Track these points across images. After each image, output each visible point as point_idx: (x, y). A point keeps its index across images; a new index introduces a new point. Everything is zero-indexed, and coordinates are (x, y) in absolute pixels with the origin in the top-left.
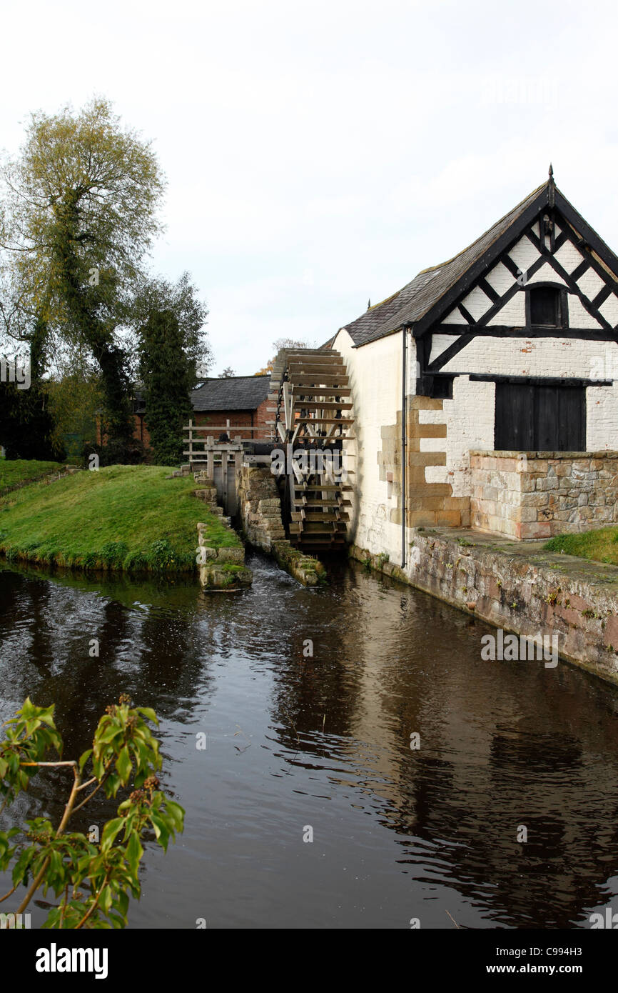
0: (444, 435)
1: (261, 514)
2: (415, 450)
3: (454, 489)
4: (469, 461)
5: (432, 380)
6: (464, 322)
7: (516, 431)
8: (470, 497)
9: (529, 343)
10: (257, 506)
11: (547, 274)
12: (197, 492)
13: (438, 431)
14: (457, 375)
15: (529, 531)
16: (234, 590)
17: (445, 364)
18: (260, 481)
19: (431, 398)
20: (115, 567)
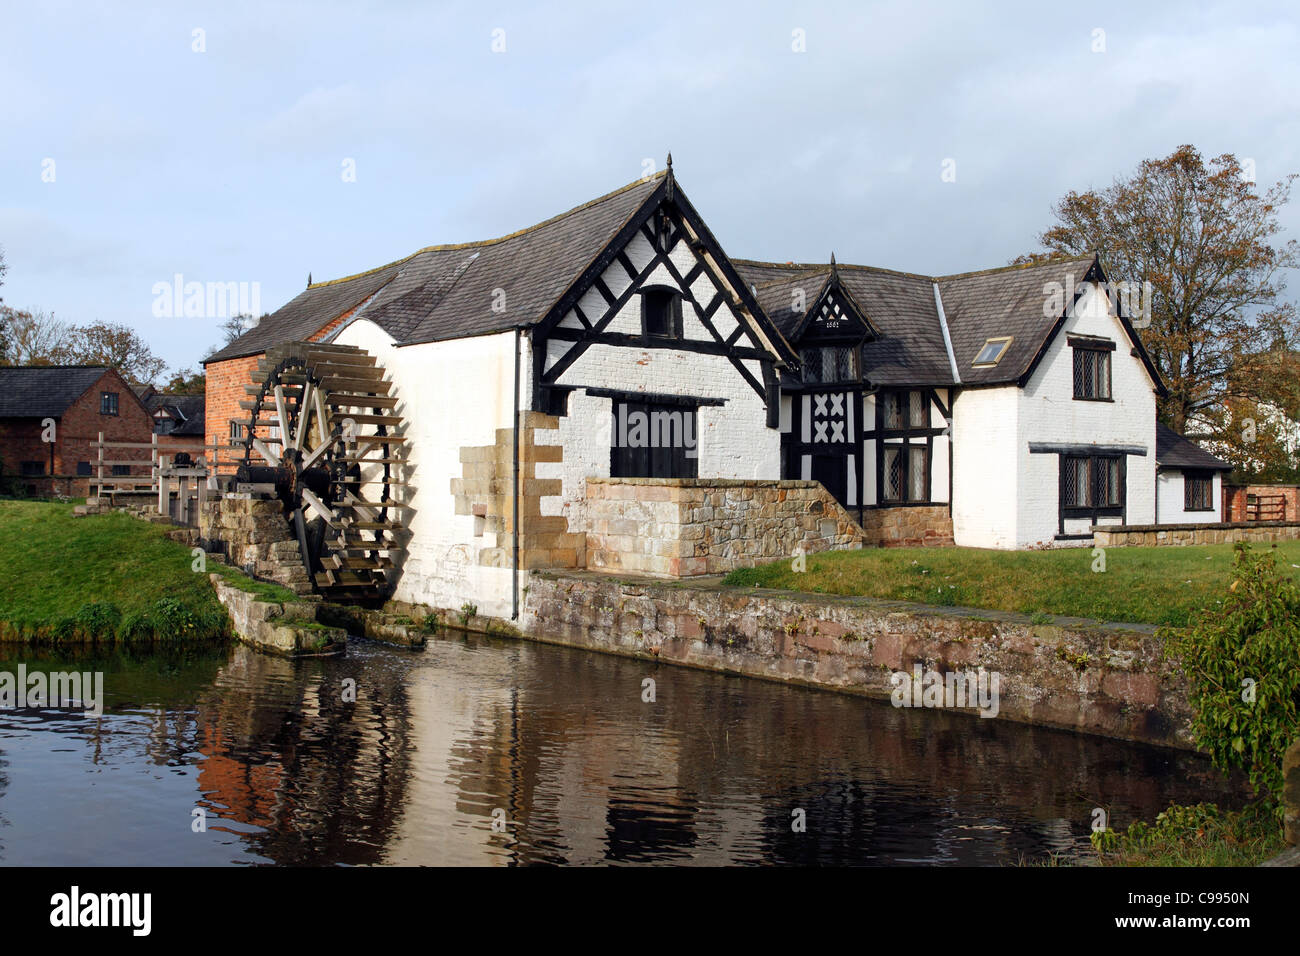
0: (559, 460)
1: (277, 562)
2: (529, 476)
3: (570, 523)
4: (585, 491)
5: (548, 392)
6: (581, 326)
7: (631, 456)
8: (586, 533)
9: (645, 354)
10: (267, 551)
11: (660, 277)
12: (172, 533)
13: (553, 454)
14: (573, 388)
15: (687, 568)
16: (329, 654)
17: (560, 374)
18: (267, 518)
19: (548, 414)
20: (104, 636)
